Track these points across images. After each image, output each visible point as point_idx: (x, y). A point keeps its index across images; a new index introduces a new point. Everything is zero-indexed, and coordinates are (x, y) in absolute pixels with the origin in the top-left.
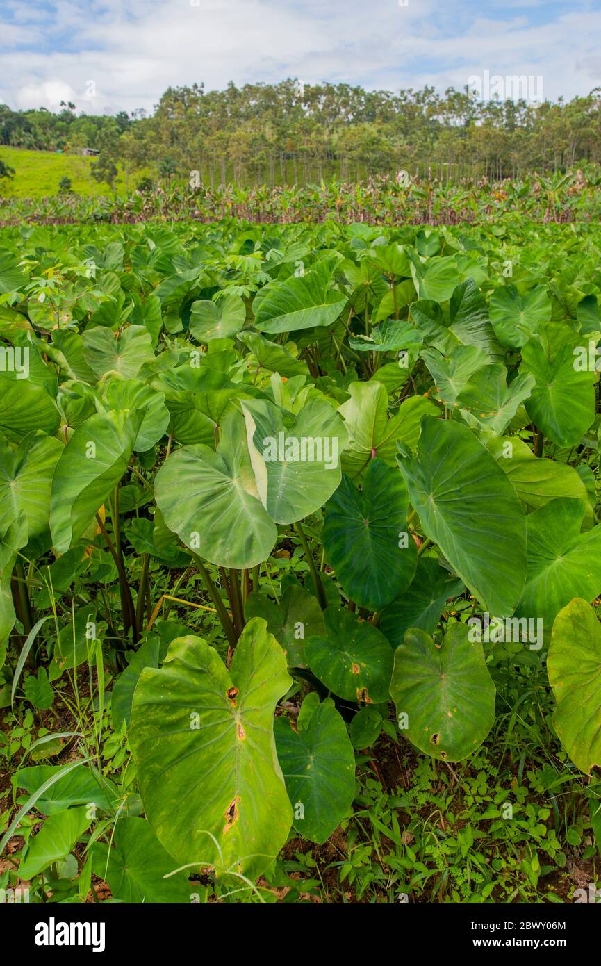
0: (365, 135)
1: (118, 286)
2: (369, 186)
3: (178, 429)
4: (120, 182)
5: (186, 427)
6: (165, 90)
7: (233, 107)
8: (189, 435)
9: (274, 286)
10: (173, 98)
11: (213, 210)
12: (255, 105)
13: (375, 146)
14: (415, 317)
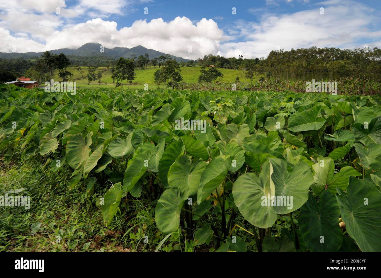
0: (340, 64)
1: (243, 110)
2: (340, 81)
3: (251, 163)
4: (254, 78)
5: (254, 163)
6: (271, 51)
7: (293, 56)
8: (255, 166)
9: (297, 114)
10: (273, 54)
11: (283, 88)
12: (300, 55)
13: (343, 68)
14: (353, 130)
